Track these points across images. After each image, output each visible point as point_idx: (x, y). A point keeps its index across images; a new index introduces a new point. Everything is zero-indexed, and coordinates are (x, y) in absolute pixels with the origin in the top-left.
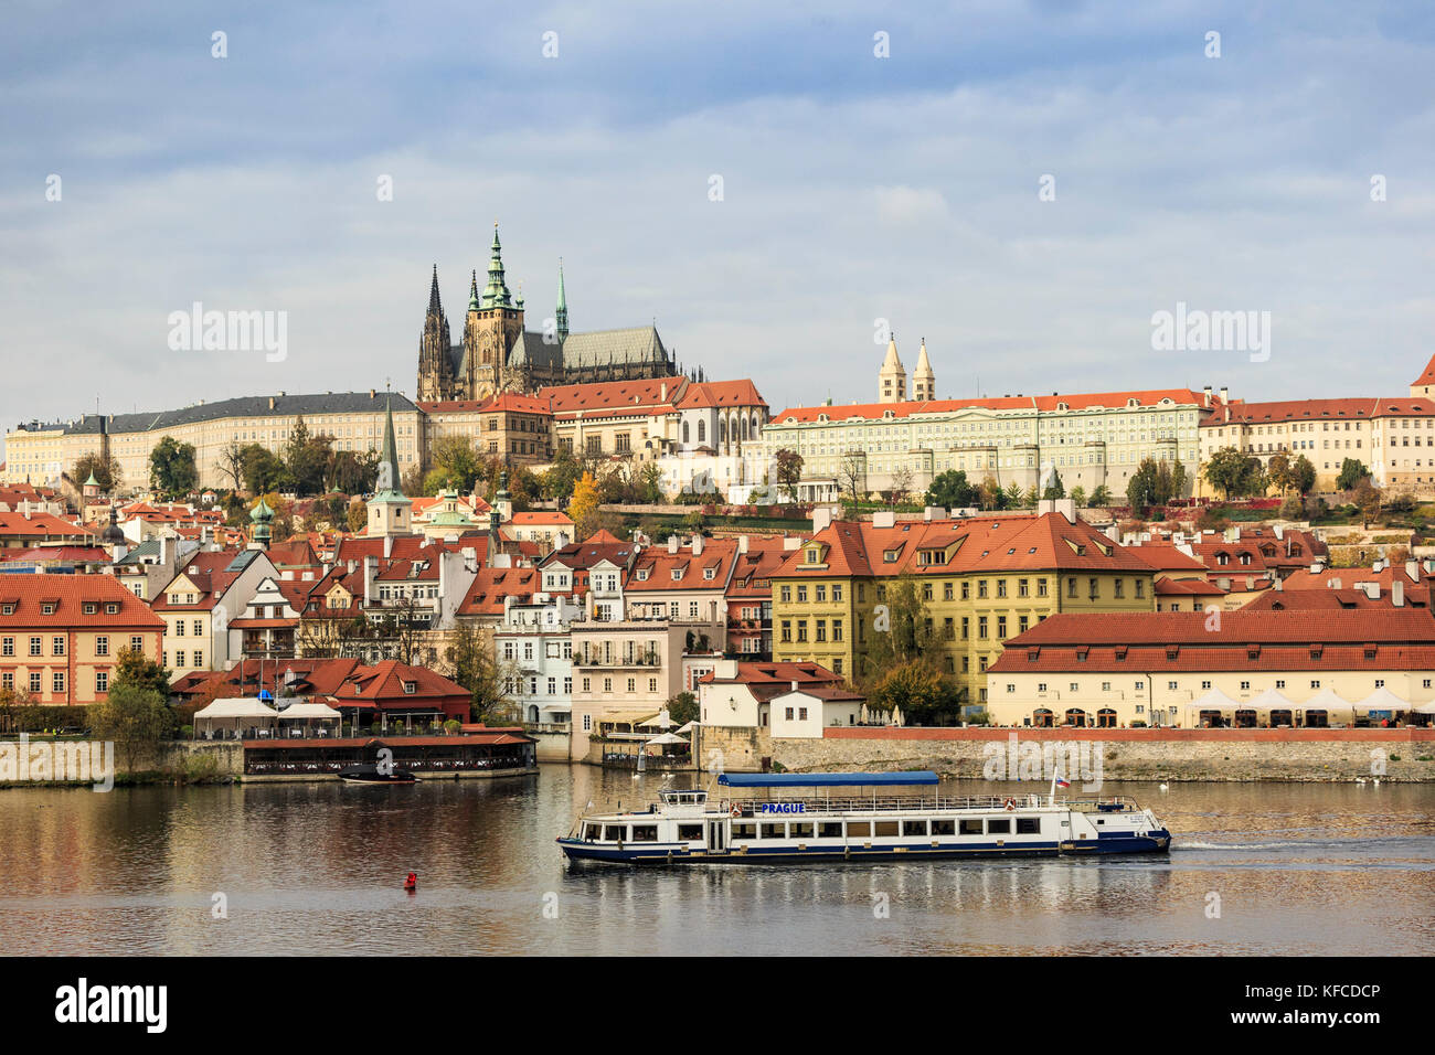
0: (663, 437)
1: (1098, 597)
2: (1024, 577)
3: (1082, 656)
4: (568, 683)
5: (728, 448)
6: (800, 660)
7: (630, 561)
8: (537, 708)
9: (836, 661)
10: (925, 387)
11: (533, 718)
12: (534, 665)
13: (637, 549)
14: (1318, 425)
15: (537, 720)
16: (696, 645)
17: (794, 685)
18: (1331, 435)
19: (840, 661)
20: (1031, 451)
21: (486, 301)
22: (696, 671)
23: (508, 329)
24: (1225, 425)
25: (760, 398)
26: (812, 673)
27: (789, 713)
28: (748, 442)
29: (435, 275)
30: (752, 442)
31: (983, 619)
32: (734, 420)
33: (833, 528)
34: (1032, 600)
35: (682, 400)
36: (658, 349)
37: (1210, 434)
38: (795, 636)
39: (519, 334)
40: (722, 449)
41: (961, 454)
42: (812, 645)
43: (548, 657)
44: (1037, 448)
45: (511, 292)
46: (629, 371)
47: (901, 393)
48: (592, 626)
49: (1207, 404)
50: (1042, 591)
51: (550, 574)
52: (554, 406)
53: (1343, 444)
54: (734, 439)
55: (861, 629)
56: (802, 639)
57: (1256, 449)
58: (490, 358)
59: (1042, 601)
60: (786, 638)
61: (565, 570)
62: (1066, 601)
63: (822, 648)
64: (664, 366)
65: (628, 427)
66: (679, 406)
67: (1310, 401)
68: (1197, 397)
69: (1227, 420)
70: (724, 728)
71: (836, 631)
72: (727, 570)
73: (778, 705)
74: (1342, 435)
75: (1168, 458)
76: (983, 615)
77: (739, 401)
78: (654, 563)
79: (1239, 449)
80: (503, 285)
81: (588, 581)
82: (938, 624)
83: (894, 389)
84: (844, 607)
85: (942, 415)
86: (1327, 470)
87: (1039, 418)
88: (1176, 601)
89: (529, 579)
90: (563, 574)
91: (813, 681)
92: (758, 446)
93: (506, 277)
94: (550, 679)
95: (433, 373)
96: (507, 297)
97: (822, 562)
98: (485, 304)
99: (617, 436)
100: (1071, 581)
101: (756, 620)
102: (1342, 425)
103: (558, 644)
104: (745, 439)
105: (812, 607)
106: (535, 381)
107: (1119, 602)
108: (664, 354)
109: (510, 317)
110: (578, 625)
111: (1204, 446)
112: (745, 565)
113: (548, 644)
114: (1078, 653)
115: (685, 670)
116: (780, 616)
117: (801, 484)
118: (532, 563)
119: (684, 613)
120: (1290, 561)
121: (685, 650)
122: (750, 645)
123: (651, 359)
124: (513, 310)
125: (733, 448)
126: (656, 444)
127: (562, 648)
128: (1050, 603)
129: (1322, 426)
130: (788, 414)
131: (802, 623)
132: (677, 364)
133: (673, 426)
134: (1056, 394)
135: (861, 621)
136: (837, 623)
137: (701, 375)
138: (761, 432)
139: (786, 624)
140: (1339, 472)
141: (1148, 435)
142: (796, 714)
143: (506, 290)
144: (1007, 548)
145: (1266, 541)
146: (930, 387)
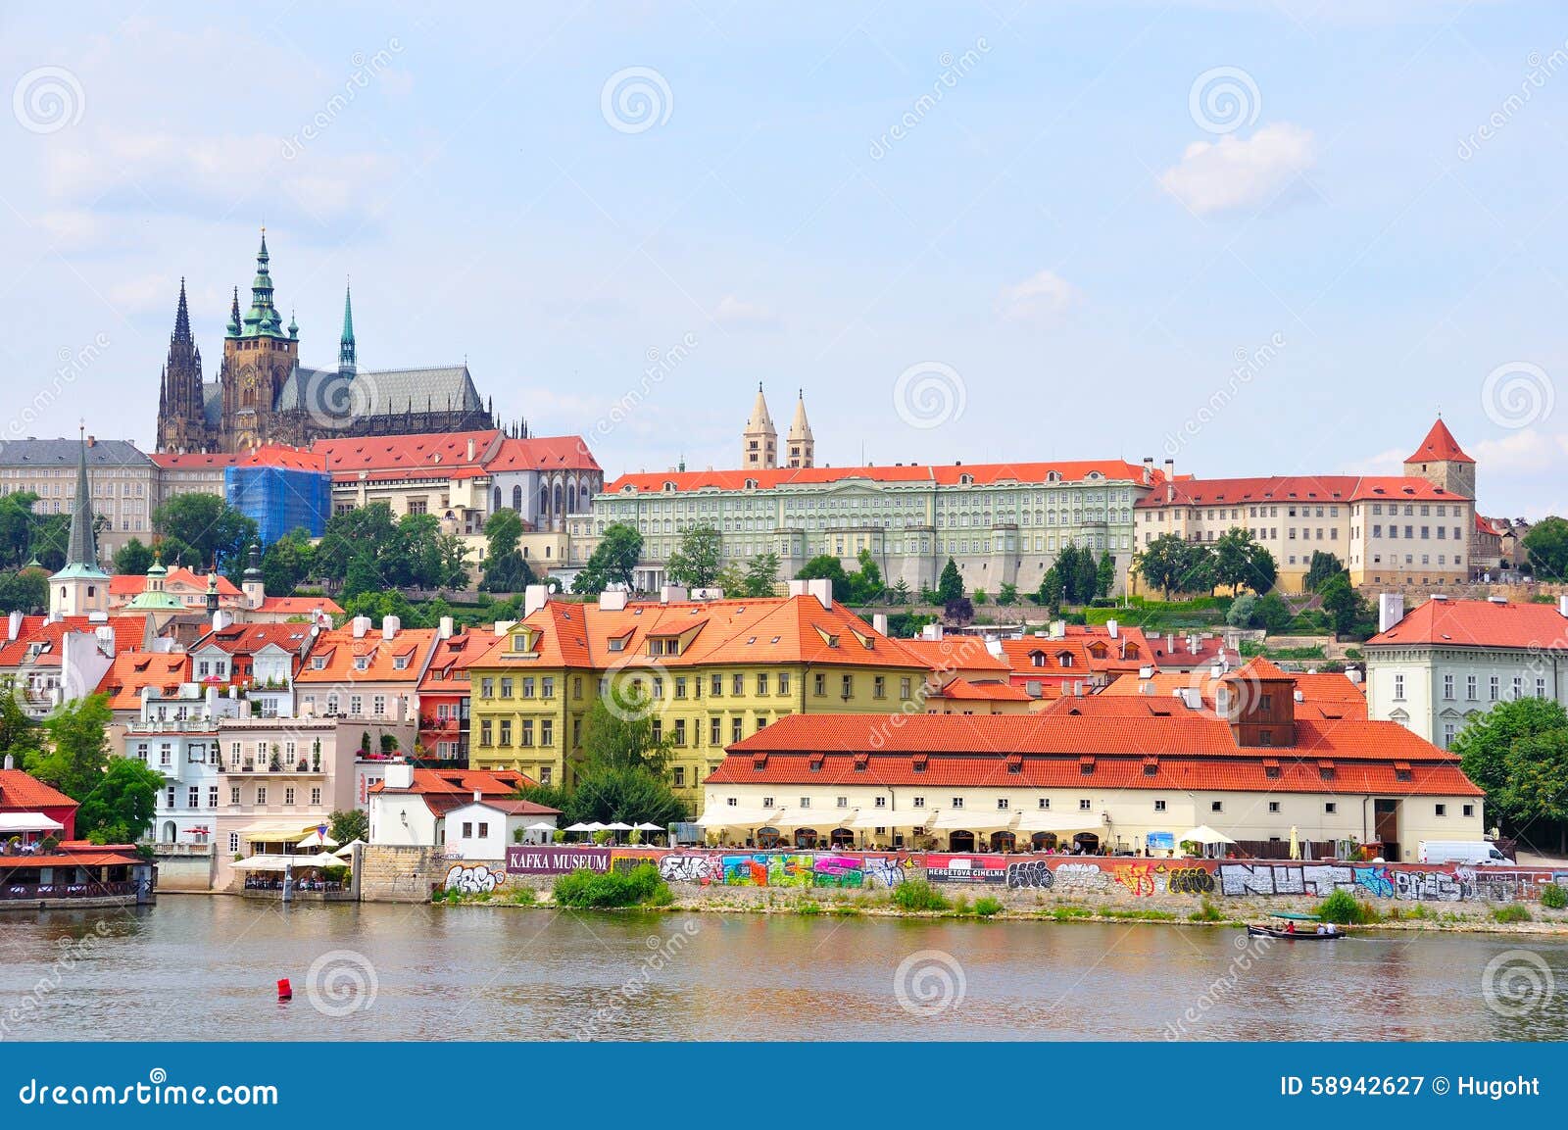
0: (468, 506)
1: (853, 697)
2: (763, 671)
3: (816, 765)
4: (214, 793)
5: (550, 522)
6: (501, 769)
7: (305, 647)
8: (175, 825)
9: (544, 770)
10: (802, 452)
11: (170, 837)
12: (172, 772)
13: (315, 632)
14: (1282, 511)
15: (174, 840)
16: (375, 748)
17: (477, 796)
18: (1299, 523)
19: (549, 770)
20: (927, 535)
21: (249, 327)
22: (371, 780)
23: (276, 364)
24: (1167, 506)
25: (592, 460)
26: (511, 783)
27: (467, 829)
28: (574, 516)
29: (183, 290)
30: (580, 516)
31: (716, 722)
32: (558, 486)
33: (549, 608)
34: (773, 701)
35: (493, 461)
36: (469, 395)
37: (1148, 518)
38: (496, 740)
39: (291, 369)
40: (542, 524)
41: (839, 536)
42: (516, 753)
43: (191, 761)
44: (933, 530)
45: (282, 317)
46: (432, 422)
47: (770, 459)
48: (246, 724)
49: (1146, 479)
50: (783, 687)
51: (204, 660)
52: (331, 464)
53: (1313, 534)
54: (557, 512)
55: (577, 733)
56: (505, 743)
57: (1204, 537)
58: (252, 401)
59: (783, 700)
60: (486, 743)
61: (223, 656)
62: (811, 700)
63: (528, 755)
64: (477, 419)
65: (425, 493)
66: (489, 468)
67: (1274, 477)
68: (1135, 471)
69: (1170, 500)
70: (389, 847)
71: (545, 733)
72: (422, 661)
73: (455, 819)
74: (1313, 523)
75: (1094, 546)
76: (716, 716)
77: (564, 465)
78: (335, 648)
79: (1182, 537)
80: (271, 307)
81: (251, 670)
82: (668, 727)
83: (761, 455)
84: (556, 706)
85: (816, 488)
86: (1292, 566)
87: (937, 494)
88: (968, 707)
89: (178, 667)
90: (220, 660)
91: (508, 792)
92: (589, 521)
93: (276, 298)
94: (192, 789)
95: (178, 418)
96: (276, 322)
97: (532, 650)
98: (248, 331)
99: (411, 504)
100: (819, 677)
101: (454, 719)
102: (1313, 510)
103: (204, 746)
104: (572, 512)
105: (518, 704)
106: (309, 432)
107: (879, 704)
108: (477, 401)
109: (281, 348)
110: (228, 723)
111: (1140, 533)
112: (445, 652)
113: (191, 746)
114: (812, 762)
115: (358, 778)
116: (479, 715)
117: (637, 569)
118: (184, 647)
119: (368, 712)
120: (1124, 665)
121: (359, 754)
122: (445, 751)
123: (459, 407)
124: (285, 340)
125: (557, 523)
126: (458, 514)
127: (209, 749)
128: (793, 702)
129: (1287, 511)
130: (626, 482)
131: (506, 724)
132: (494, 415)
133: (483, 494)
134: (958, 464)
135: (576, 723)
136: (547, 724)
137: (524, 430)
138: (592, 503)
139: (486, 725)
140: (1308, 568)
141: (1071, 517)
142: (475, 830)
143: (276, 314)
144: (746, 637)
145: (1095, 640)
146: (808, 452)
